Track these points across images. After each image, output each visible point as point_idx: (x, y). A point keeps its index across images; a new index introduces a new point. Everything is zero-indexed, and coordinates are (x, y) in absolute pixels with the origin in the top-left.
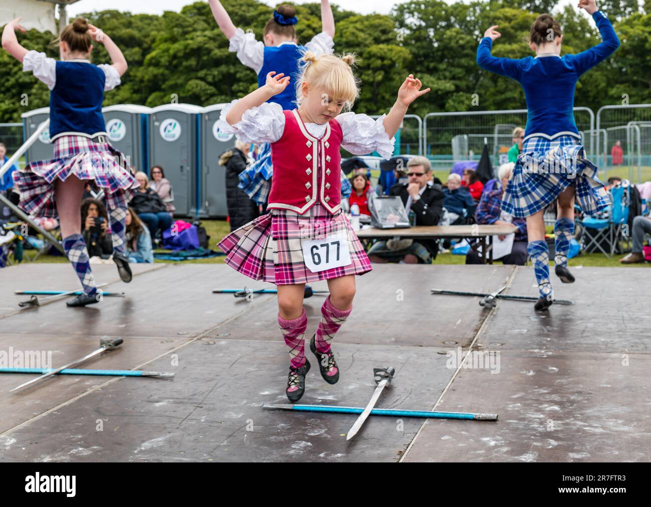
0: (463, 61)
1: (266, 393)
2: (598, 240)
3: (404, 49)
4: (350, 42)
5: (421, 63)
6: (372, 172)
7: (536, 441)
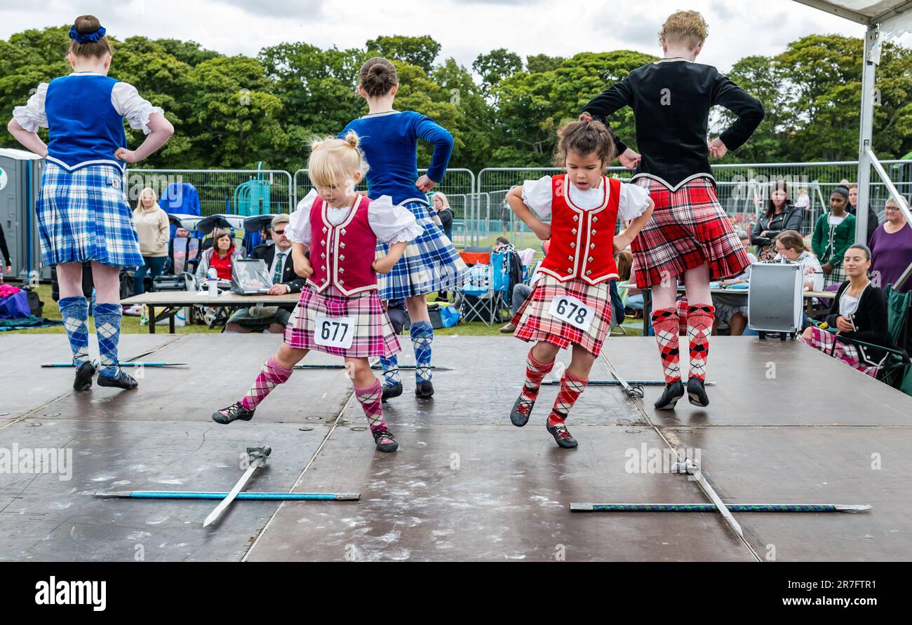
0: (341, 113)
1: (101, 479)
2: (477, 309)
3: (274, 97)
4: (213, 86)
5: (292, 113)
6: (235, 232)
7: (399, 519)
